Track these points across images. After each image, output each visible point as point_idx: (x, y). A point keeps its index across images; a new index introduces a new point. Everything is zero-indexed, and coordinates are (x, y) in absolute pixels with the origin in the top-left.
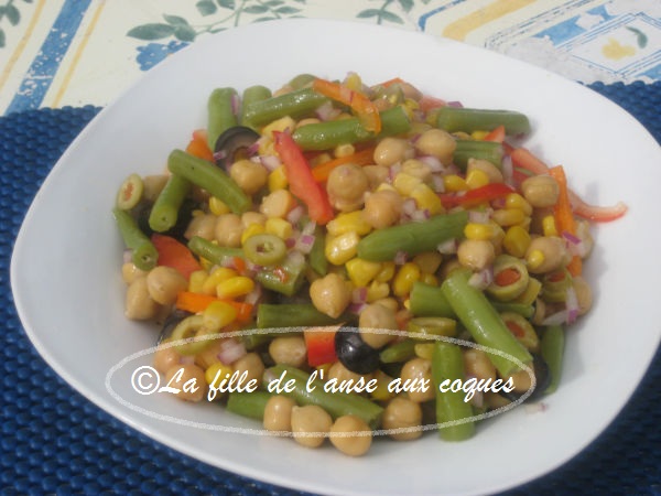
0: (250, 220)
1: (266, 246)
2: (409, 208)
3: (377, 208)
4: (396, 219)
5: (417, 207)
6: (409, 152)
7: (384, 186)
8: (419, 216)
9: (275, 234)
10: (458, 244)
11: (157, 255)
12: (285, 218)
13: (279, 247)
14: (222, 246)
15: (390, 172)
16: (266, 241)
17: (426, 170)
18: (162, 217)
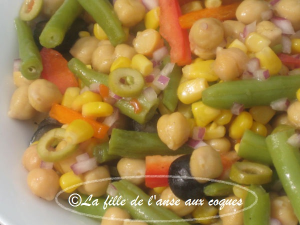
0: (122, 52)
1: (128, 79)
2: (252, 66)
3: (224, 63)
4: (239, 75)
5: (259, 66)
6: (267, 14)
7: (236, 44)
8: (259, 75)
9: (137, 70)
10: (288, 103)
11: (41, 68)
12: (149, 57)
13: (138, 81)
14: (94, 70)
15: (245, 30)
16: (129, 74)
17: (277, 33)
18: (51, 35)
